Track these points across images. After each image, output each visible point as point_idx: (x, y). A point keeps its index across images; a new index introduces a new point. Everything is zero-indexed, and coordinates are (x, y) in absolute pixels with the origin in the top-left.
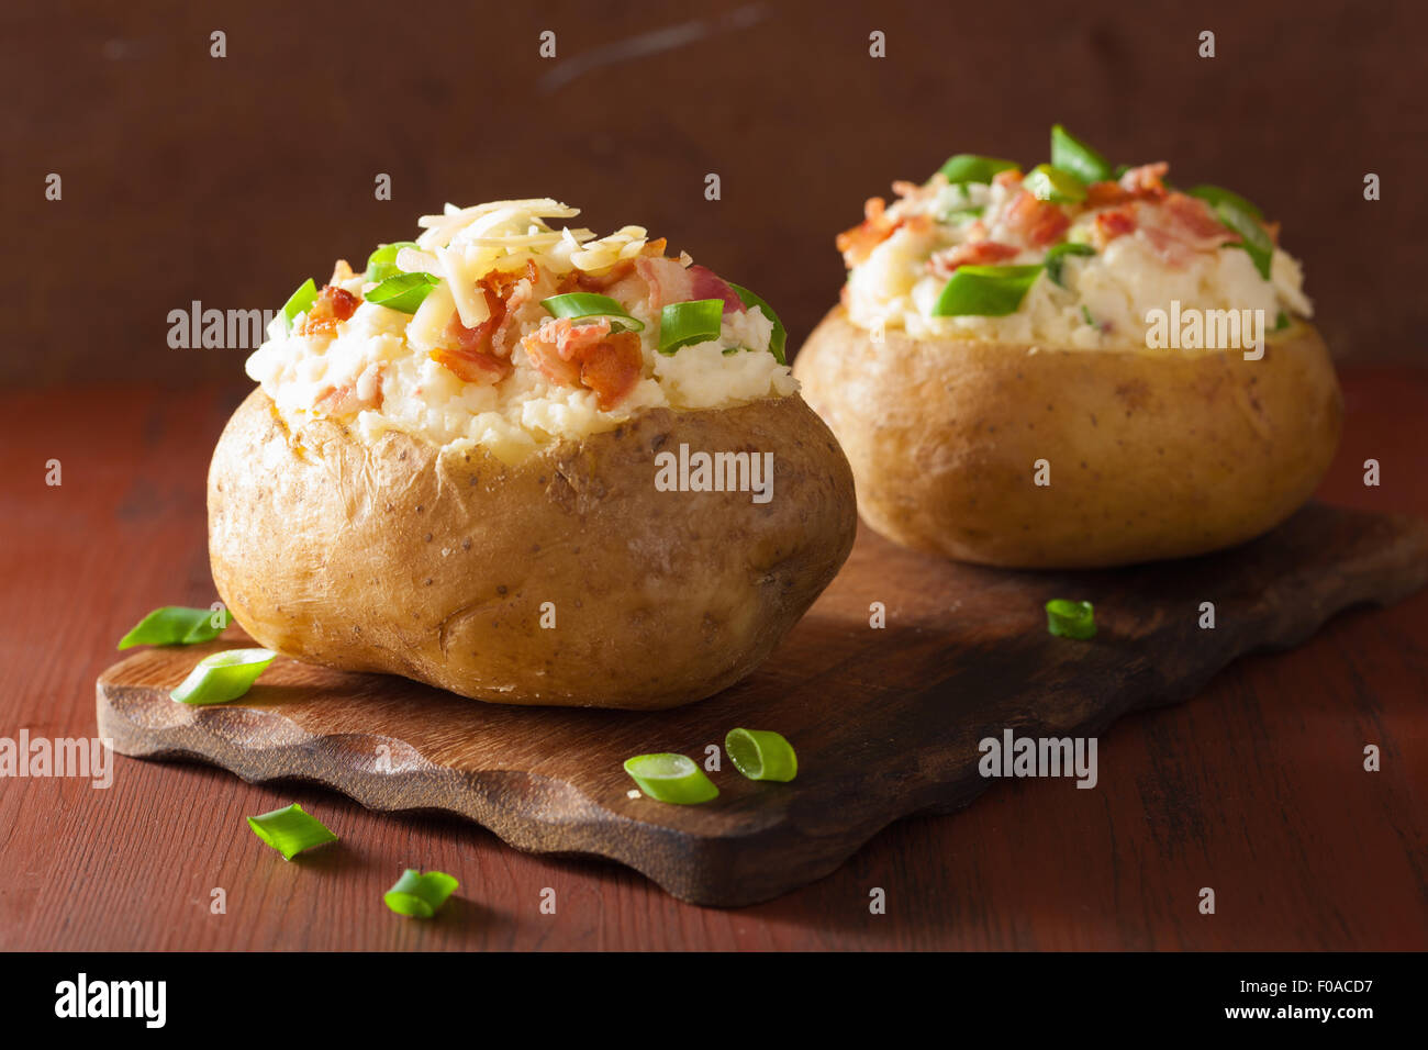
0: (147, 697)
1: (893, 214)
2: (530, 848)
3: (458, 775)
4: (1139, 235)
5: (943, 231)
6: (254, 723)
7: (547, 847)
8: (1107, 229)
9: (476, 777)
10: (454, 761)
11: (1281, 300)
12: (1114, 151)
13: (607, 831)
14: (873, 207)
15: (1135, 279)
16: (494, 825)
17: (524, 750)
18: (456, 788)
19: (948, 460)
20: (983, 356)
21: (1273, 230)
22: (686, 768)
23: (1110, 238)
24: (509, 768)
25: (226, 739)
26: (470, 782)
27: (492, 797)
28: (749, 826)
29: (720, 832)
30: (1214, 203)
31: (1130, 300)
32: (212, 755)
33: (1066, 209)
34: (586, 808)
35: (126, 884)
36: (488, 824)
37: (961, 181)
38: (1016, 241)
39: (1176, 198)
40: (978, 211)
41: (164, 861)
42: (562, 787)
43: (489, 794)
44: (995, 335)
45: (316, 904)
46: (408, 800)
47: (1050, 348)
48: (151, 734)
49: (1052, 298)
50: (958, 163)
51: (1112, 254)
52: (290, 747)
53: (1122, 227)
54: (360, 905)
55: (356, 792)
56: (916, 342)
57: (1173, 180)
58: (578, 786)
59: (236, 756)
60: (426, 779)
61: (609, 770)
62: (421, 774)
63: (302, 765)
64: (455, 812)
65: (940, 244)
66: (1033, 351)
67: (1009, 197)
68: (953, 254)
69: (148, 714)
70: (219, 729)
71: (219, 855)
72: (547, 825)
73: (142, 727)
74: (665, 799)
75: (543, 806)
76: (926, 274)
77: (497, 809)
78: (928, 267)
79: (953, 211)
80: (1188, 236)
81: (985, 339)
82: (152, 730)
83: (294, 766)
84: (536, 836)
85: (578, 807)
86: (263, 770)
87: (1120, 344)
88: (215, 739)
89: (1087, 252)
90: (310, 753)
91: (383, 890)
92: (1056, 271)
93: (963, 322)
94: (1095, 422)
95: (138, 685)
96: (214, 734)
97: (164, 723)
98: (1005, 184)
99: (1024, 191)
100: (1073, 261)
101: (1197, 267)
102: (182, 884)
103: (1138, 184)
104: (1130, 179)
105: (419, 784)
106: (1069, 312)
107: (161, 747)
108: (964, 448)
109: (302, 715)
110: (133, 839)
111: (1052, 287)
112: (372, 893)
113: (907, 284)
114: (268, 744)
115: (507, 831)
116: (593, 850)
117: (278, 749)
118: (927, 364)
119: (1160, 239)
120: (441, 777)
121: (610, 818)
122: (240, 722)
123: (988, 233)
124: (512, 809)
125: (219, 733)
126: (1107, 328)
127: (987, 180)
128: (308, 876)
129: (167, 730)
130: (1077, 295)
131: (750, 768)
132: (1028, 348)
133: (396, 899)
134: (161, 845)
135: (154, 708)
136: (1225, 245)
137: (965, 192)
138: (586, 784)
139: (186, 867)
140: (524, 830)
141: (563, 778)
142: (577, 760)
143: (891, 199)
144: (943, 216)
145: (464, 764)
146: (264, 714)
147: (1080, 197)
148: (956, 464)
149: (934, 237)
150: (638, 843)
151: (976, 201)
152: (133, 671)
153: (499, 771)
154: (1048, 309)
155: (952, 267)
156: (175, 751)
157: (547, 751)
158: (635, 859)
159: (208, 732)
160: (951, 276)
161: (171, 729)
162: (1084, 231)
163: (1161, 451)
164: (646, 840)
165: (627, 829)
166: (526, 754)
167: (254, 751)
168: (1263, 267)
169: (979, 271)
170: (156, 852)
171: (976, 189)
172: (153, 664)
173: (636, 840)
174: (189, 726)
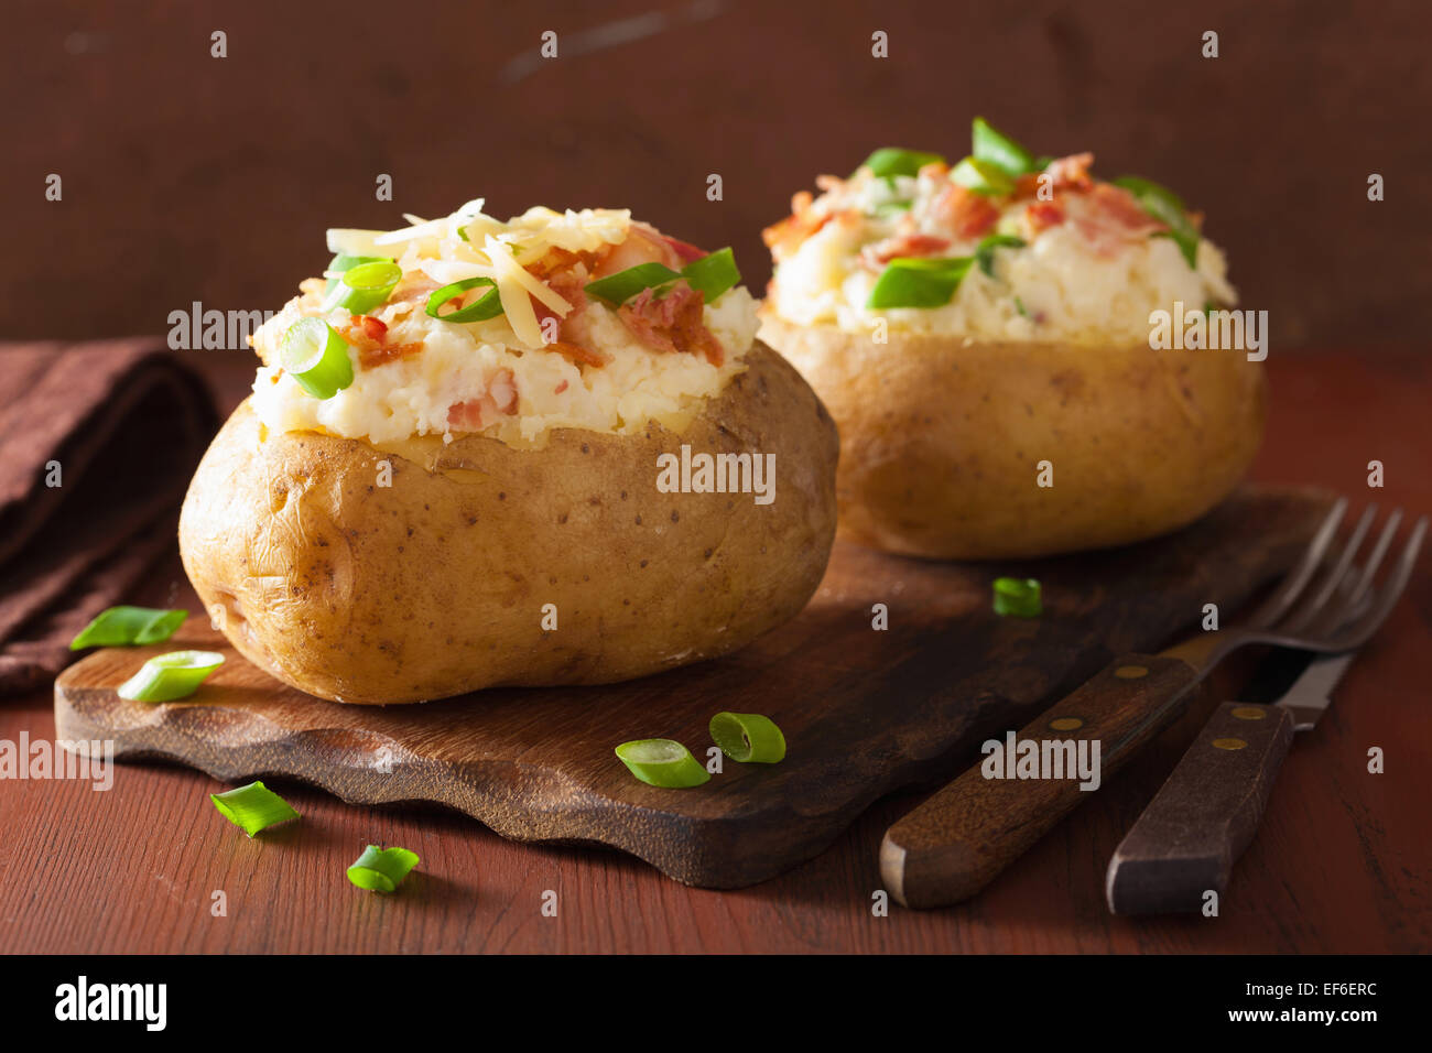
0: (110, 698)
1: (820, 208)
2: (522, 837)
3: (445, 766)
4: (1070, 226)
5: (873, 225)
6: (225, 721)
7: (540, 834)
8: (1037, 220)
9: (464, 767)
10: (439, 752)
11: (1207, 289)
12: (1037, 144)
13: (603, 817)
14: (800, 201)
15: (1067, 269)
16: (484, 815)
17: (506, 740)
18: (443, 780)
19: (885, 452)
20: (917, 348)
21: (1196, 220)
22: (678, 753)
23: (1040, 229)
24: (495, 758)
25: (196, 738)
26: (457, 773)
27: (481, 787)
28: (747, 808)
29: (719, 815)
30: (1139, 193)
31: (1062, 291)
32: (182, 754)
33: (995, 201)
34: (580, 794)
35: (91, 861)
36: (477, 814)
37: (887, 174)
38: (946, 234)
39: (1103, 189)
40: (906, 204)
41: (128, 838)
42: (552, 776)
43: (478, 784)
44: (928, 327)
45: (279, 878)
46: (392, 793)
47: (984, 339)
48: (116, 736)
49: (984, 289)
50: (882, 158)
51: (1043, 245)
52: (266, 744)
53: (1051, 217)
54: (322, 879)
55: (336, 786)
56: (850, 337)
57: (1098, 171)
58: (568, 773)
59: (208, 754)
60: (411, 772)
61: (596, 757)
62: (406, 766)
63: (278, 761)
64: (442, 803)
65: (870, 238)
66: (968, 342)
67: (937, 191)
68: (884, 248)
69: (113, 715)
70: (189, 728)
71: (183, 832)
72: (539, 813)
73: (107, 729)
74: (658, 784)
75: (534, 795)
76: (857, 268)
77: (487, 798)
78: (859, 260)
79: (882, 205)
80: (1117, 227)
81: (919, 331)
82: (117, 732)
83: (270, 762)
84: (528, 824)
85: (571, 794)
86: (236, 767)
87: (1053, 335)
88: (185, 738)
89: (1017, 244)
90: (287, 748)
91: (345, 865)
92: (987, 263)
93: (898, 314)
94: (1030, 412)
95: (98, 687)
96: (185, 734)
97: (130, 723)
98: (933, 177)
99: (952, 185)
100: (1004, 254)
101: (1127, 257)
102: (147, 861)
103: (1064, 176)
104: (1053, 172)
105: (404, 776)
106: (1002, 303)
107: (127, 748)
108: (900, 440)
109: (274, 713)
110: (98, 816)
111: (983, 279)
112: (333, 869)
113: (839, 278)
114: (242, 740)
115: (497, 821)
116: (588, 837)
117: (253, 746)
118: (861, 357)
119: (1089, 229)
120: (428, 768)
121: (606, 804)
122: (210, 721)
123: (918, 226)
124: (503, 798)
125: (189, 732)
126: (1040, 319)
127: (913, 172)
128: (271, 851)
129: (134, 731)
130: (1009, 287)
131: (736, 751)
132: (963, 339)
133: (358, 874)
134: (126, 824)
135: (117, 710)
136: (1155, 235)
137: (893, 187)
138: (576, 772)
139: (151, 844)
140: (516, 819)
141: (552, 766)
142: (561, 748)
143: (817, 193)
144: (871, 209)
145: (450, 755)
146: (234, 712)
147: (1007, 189)
148: (893, 456)
149: (864, 232)
150: (637, 827)
151: (904, 195)
152: (89, 674)
153: (486, 761)
154: (980, 301)
155: (885, 260)
156: (142, 752)
157: (529, 741)
158: (632, 844)
159: (178, 730)
160: (883, 270)
161: (138, 730)
162: (1015, 222)
163: (1096, 440)
164: (645, 824)
165: (624, 814)
166: (511, 743)
167: (228, 749)
168: (1190, 255)
169: (911, 263)
170: (121, 829)
171: (903, 182)
172: (110, 665)
173: (635, 824)
174: (157, 725)
